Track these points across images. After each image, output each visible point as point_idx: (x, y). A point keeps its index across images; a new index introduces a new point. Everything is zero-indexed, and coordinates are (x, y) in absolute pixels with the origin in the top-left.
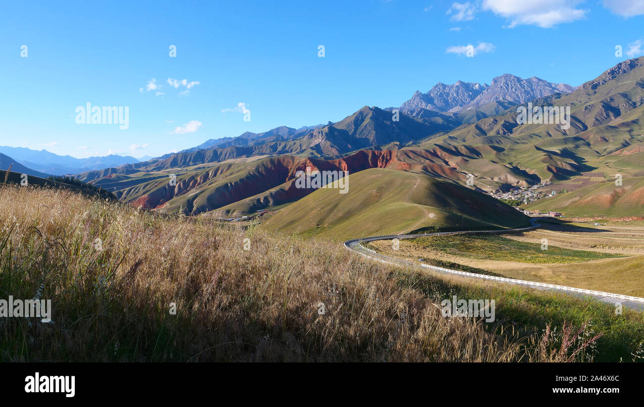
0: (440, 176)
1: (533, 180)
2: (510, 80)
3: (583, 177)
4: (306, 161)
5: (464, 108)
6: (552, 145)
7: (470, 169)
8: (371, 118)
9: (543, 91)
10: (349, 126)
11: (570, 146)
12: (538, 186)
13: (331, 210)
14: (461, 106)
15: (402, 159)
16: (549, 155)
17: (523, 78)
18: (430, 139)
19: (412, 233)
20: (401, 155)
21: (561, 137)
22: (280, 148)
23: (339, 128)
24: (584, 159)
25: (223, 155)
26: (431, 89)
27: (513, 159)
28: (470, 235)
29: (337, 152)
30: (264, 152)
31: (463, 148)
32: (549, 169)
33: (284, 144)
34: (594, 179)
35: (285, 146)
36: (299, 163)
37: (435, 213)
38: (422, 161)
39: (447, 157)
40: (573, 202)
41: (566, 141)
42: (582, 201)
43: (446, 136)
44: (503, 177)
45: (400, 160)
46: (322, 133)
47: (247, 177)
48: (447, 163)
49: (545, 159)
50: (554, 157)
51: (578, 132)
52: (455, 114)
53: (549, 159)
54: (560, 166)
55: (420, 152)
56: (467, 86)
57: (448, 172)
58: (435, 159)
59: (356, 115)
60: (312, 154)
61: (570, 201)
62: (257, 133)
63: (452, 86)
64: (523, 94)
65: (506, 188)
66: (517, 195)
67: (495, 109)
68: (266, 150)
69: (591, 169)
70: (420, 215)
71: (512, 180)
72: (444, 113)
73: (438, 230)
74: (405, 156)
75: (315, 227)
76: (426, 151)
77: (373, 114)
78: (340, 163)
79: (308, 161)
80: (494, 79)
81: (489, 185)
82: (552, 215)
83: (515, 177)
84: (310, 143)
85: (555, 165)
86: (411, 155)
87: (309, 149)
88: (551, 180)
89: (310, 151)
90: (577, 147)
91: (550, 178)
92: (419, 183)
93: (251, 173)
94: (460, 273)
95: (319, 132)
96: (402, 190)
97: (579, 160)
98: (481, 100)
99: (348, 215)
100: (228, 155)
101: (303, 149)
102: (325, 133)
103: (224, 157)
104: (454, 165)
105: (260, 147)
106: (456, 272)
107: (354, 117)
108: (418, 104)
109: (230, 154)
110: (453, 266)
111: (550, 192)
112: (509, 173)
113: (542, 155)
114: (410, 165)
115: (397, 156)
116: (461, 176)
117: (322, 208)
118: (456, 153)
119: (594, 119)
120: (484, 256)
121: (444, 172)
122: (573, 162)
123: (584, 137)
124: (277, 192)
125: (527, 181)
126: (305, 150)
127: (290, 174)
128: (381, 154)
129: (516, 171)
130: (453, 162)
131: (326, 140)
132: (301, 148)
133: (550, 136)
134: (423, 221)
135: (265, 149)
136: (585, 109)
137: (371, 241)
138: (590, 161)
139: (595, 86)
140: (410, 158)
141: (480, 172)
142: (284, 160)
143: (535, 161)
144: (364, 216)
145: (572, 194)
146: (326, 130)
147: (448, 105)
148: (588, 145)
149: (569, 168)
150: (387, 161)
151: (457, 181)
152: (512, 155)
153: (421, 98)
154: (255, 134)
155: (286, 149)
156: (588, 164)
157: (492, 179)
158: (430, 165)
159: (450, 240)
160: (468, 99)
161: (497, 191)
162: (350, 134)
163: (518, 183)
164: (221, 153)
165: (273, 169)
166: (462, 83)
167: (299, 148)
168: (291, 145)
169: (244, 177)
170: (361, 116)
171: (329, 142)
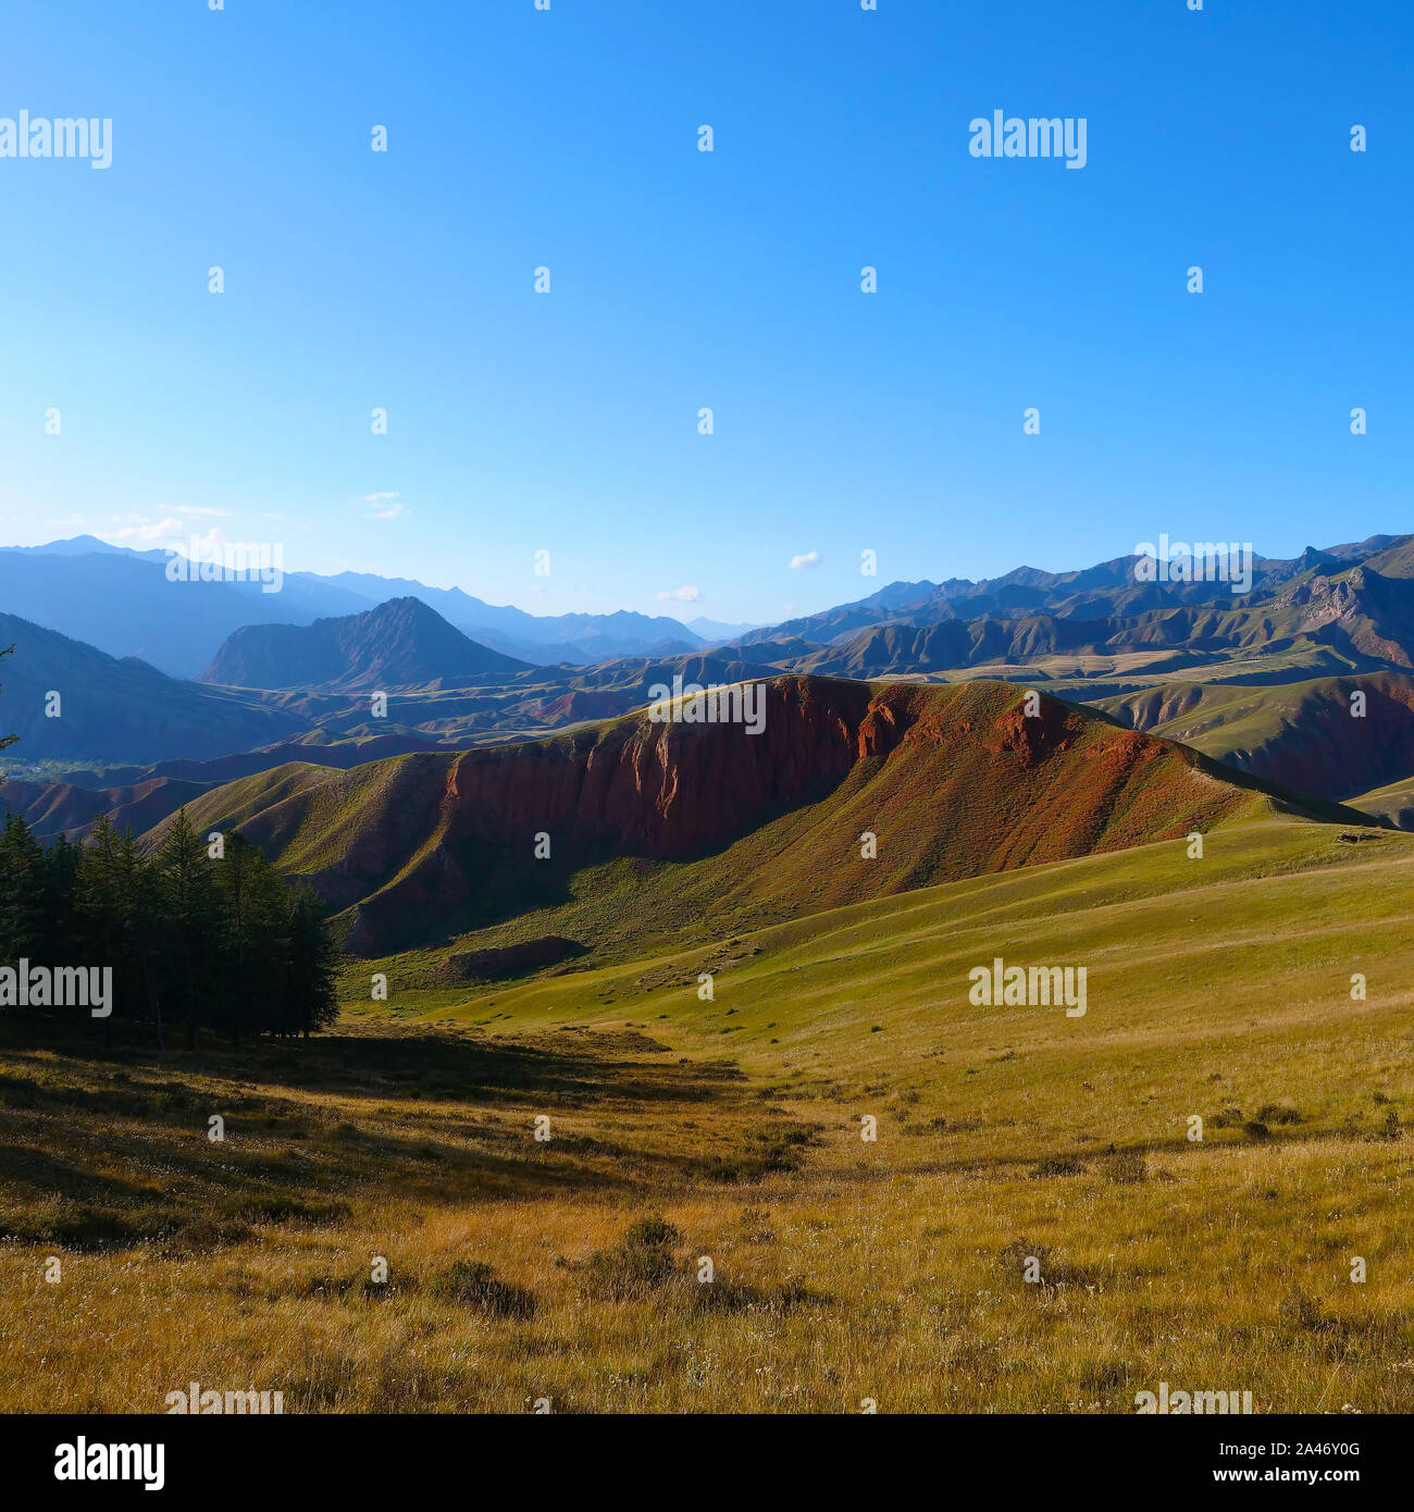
22: (1196, 632)
25: (1018, 639)
29: (1404, 655)
30: (1145, 639)
33: (1209, 617)
46: (1344, 590)
60: (1323, 654)
68: (1153, 632)
84: (1299, 619)
87: (1304, 640)
89: (1312, 645)
95: (1333, 588)
100: (1030, 639)
101: (1279, 635)
103: (1019, 646)
109: (1037, 640)
126: (1289, 642)
131: (1357, 612)
132: (1270, 634)
135: (1149, 629)
154: (1048, 575)
155: (1218, 633)
164: (1010, 633)
167: (1263, 632)
168: (1233, 622)
169: (1275, 733)
171: (1372, 622)
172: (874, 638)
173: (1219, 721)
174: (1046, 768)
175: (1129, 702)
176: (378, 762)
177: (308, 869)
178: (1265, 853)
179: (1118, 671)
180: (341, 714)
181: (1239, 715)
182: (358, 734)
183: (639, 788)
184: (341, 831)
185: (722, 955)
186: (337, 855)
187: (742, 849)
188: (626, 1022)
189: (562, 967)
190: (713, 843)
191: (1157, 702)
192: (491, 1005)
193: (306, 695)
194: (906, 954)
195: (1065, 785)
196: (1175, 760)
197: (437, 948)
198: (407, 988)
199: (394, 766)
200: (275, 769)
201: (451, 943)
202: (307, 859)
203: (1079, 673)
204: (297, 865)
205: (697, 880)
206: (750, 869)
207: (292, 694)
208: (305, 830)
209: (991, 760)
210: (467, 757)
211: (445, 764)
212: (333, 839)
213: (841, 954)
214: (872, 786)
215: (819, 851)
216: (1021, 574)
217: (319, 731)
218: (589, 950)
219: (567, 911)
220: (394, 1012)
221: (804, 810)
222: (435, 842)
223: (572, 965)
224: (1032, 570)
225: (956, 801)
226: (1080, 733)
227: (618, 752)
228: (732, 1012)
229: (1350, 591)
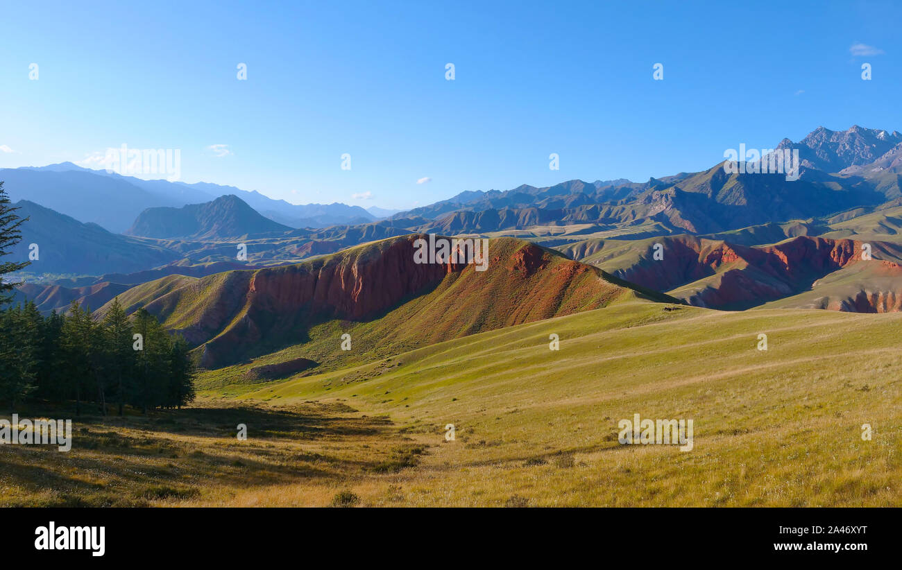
4: (722, 246)
5: (865, 169)
10: (702, 186)
14: (859, 164)
22: (602, 215)
25: (521, 218)
26: (807, 136)
30: (579, 218)
33: (607, 208)
36: (709, 248)
46: (667, 197)
56: (868, 135)
62: (539, 186)
63: (843, 134)
68: (583, 215)
72: (839, 174)
78: (771, 250)
84: (647, 210)
87: (649, 219)
89: (652, 222)
93: (644, 258)
95: (662, 196)
98: (895, 157)
100: (527, 218)
101: (638, 217)
102: (673, 200)
103: (522, 221)
107: (709, 177)
109: (530, 219)
126: (643, 220)
128: (833, 242)
131: (672, 207)
132: (634, 216)
135: (581, 213)
140: (889, 254)
142: (685, 242)
146: (670, 191)
147: (837, 163)
150: (846, 254)
154: (536, 188)
155: (610, 217)
160: (871, 155)
162: (706, 200)
164: (518, 216)
166: (861, 130)
167: (632, 216)
168: (618, 211)
169: (636, 262)
170: (720, 175)
171: (679, 211)
172: (455, 217)
173: (612, 256)
174: (534, 278)
175: (571, 248)
176: (216, 275)
177: (181, 327)
178: (631, 316)
179: (566, 233)
180: (197, 251)
181: (621, 253)
182: (206, 261)
183: (343, 287)
184: (197, 308)
185: (383, 366)
186: (195, 319)
187: (392, 316)
188: (337, 398)
189: (307, 372)
190: (379, 314)
191: (584, 247)
192: (272, 391)
193: (179, 242)
194: (469, 364)
195: (542, 286)
196: (592, 274)
197: (244, 364)
198: (230, 384)
199: (223, 277)
200: (164, 278)
201: (252, 362)
202: (180, 322)
203: (549, 234)
204: (175, 325)
205: (371, 331)
206: (396, 326)
207: (171, 242)
208: (179, 308)
209: (509, 273)
210: (260, 273)
211: (250, 275)
212: (193, 312)
213: (439, 365)
214: (454, 286)
215: (429, 316)
216: (523, 188)
217: (186, 259)
218: (319, 364)
219: (308, 346)
220: (224, 396)
221: (422, 297)
222: (244, 314)
223: (310, 372)
225: (493, 293)
226: (549, 262)
227: (334, 270)
228: (387, 393)
229: (669, 198)
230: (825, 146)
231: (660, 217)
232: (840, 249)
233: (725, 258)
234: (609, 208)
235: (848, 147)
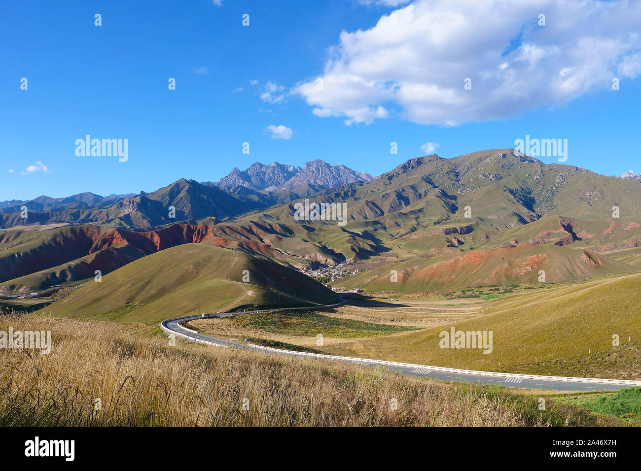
0: (255, 253)
1: (339, 258)
2: (321, 166)
3: (380, 257)
4: (114, 232)
5: (279, 188)
6: (355, 227)
7: (283, 247)
8: (187, 191)
9: (349, 178)
10: (163, 197)
11: (370, 229)
12: (344, 264)
13: (143, 287)
14: (276, 185)
15: (218, 235)
16: (353, 236)
17: (332, 165)
18: (246, 216)
19: (231, 311)
20: (217, 230)
21: (363, 220)
23: (152, 198)
24: (382, 241)
26: (248, 167)
27: (322, 239)
28: (287, 311)
29: (149, 224)
30: (63, 219)
31: (277, 226)
32: (353, 249)
33: (88, 212)
34: (389, 259)
35: (90, 214)
36: (105, 234)
37: (253, 291)
38: (238, 238)
39: (262, 234)
40: (373, 280)
41: (367, 224)
42: (380, 278)
43: (261, 214)
44: (313, 255)
45: (216, 236)
46: (133, 203)
47: (41, 248)
48: (262, 240)
49: (349, 239)
50: (357, 238)
51: (377, 217)
52: (270, 193)
53: (353, 240)
54: (362, 247)
55: (237, 228)
56: (282, 168)
57: (263, 249)
58: (251, 236)
59: (171, 187)
60: (120, 224)
61: (371, 278)
62: (55, 198)
63: (269, 167)
64: (331, 180)
65: (316, 265)
66: (325, 272)
67: (307, 191)
69: (387, 250)
70: (239, 292)
71: (321, 258)
72: (260, 191)
73: (257, 307)
74: (221, 231)
75: (125, 305)
76: (242, 227)
77: (189, 187)
78: (152, 236)
79: (116, 233)
80: (307, 163)
81: (301, 263)
82: (356, 291)
83: (324, 256)
84: (119, 213)
85: (357, 245)
86: (227, 230)
87: (118, 219)
88: (354, 259)
89: (118, 221)
90: (376, 230)
91: (353, 257)
92: (238, 259)
93: (46, 243)
94: (284, 351)
95: (130, 202)
96: (220, 267)
97: (378, 242)
98: (295, 181)
99: (162, 292)
101: (110, 218)
102: (137, 203)
104: (269, 242)
105: (58, 213)
106: (280, 351)
107: (169, 189)
108: (235, 180)
110: (277, 345)
111: (353, 270)
112: (319, 252)
113: (347, 236)
114: (226, 241)
115: (213, 231)
116: (275, 254)
117: (132, 285)
118: (270, 230)
119: (389, 206)
120: (300, 332)
121: (259, 249)
122: (373, 244)
123: (382, 221)
124: (77, 266)
125: (334, 260)
126: (112, 220)
127: (94, 246)
128: (196, 228)
129: (325, 250)
130: (268, 239)
131: (137, 210)
132: (108, 218)
133: (354, 218)
134: (241, 298)
135: (65, 216)
136: (383, 197)
137: (189, 321)
138: (387, 242)
139: (390, 178)
140: (227, 234)
141: (293, 250)
142: (88, 229)
143: (341, 241)
144: (179, 293)
145: (372, 272)
146: (138, 199)
147: (264, 184)
148: (385, 228)
149: (369, 249)
150: (202, 235)
151: (271, 258)
152: (321, 234)
153: (238, 175)
155: (90, 218)
156: (385, 245)
157: (303, 257)
158: (245, 241)
159: (269, 317)
160: (283, 180)
161: (308, 269)
162: (164, 206)
163: (326, 261)
165: (73, 239)
166: (278, 165)
167: (106, 217)
168: (96, 214)
169: (36, 246)
170: (176, 188)
171: (141, 213)
181: (29, 241)
216: (41, 198)
224: (46, 197)
229: (135, 203)
230: (258, 174)
231: (127, 218)
232: (199, 231)
233: (115, 241)
234: (90, 213)
235: (271, 175)
